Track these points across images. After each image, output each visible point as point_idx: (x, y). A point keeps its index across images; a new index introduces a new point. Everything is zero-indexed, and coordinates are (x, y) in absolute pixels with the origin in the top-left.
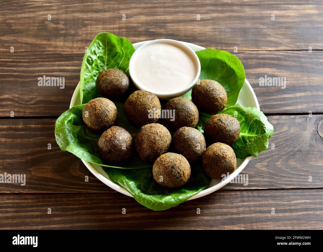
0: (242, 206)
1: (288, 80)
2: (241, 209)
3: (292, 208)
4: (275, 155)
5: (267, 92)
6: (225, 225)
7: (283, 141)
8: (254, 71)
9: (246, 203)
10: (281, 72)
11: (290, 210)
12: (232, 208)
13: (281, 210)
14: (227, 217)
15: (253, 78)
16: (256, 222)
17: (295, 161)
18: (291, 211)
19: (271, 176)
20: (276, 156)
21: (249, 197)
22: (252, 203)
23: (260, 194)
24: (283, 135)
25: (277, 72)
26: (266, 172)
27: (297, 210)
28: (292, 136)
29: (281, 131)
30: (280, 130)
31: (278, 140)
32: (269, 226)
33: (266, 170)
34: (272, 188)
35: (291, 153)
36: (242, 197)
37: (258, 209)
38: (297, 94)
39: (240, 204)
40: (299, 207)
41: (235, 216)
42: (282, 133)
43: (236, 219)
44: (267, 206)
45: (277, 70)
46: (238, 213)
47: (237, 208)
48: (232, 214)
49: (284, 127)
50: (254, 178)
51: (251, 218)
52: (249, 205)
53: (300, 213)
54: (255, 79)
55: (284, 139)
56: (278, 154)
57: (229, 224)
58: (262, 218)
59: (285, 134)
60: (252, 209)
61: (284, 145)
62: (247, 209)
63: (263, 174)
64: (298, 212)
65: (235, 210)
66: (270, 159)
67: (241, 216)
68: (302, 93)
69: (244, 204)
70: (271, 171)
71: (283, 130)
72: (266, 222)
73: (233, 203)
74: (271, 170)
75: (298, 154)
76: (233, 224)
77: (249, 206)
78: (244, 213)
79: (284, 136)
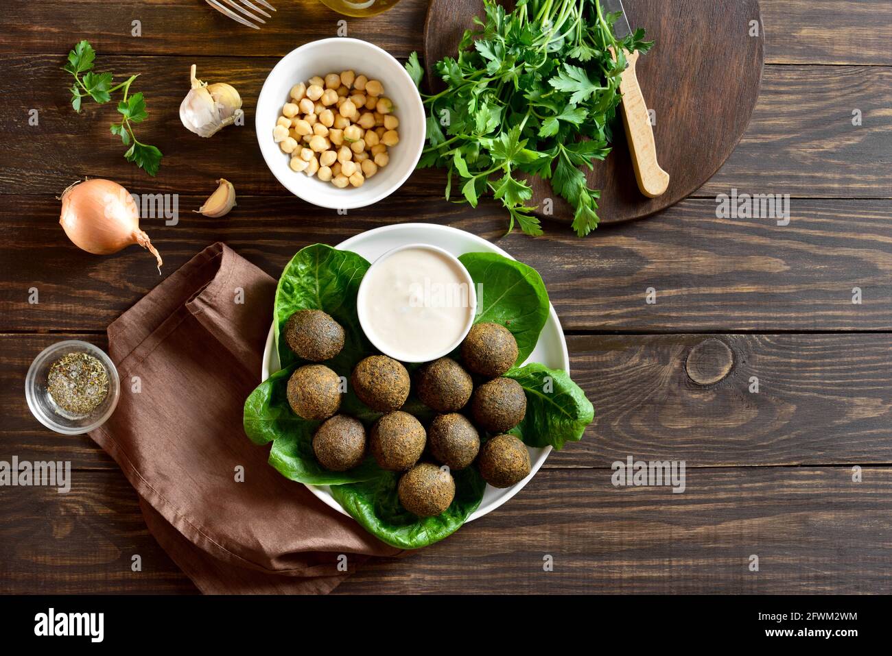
0: (551, 496)
1: (655, 262)
2: (549, 500)
3: (626, 499)
4: (612, 408)
5: (615, 288)
6: (523, 526)
7: (627, 383)
8: (598, 243)
9: (558, 491)
10: (644, 245)
11: (622, 502)
12: (537, 497)
13: (608, 503)
14: (528, 512)
15: (594, 258)
16: (569, 522)
17: (642, 421)
18: (622, 504)
19: (600, 446)
20: (613, 411)
21: (563, 479)
22: (567, 490)
23: (580, 476)
24: (629, 372)
25: (637, 244)
26: (595, 438)
27: (630, 504)
28: (643, 374)
29: (627, 365)
30: (626, 363)
31: (621, 382)
32: (587, 529)
33: (595, 435)
34: (600, 466)
35: (638, 405)
36: (553, 480)
37: (574, 500)
38: (664, 291)
39: (548, 491)
40: (635, 498)
41: (539, 512)
42: (628, 368)
43: (539, 516)
44: (587, 496)
45: (639, 242)
46: (544, 507)
47: (544, 498)
48: (536, 507)
49: (634, 358)
50: (574, 449)
51: (562, 515)
52: (562, 493)
53: (635, 509)
54: (599, 258)
55: (631, 379)
56: (617, 407)
57: (530, 525)
58: (579, 515)
59: (633, 371)
60: (566, 500)
61: (629, 391)
62: (558, 501)
63: (589, 442)
64: (633, 506)
65: (539, 502)
66: (604, 415)
67: (548, 511)
68: (672, 289)
69: (554, 491)
70: (601, 437)
71: (630, 364)
72: (584, 522)
73: (539, 490)
74: (602, 434)
75: (648, 408)
76: (534, 525)
77: (561, 496)
78: (552, 506)
79: (631, 374)
